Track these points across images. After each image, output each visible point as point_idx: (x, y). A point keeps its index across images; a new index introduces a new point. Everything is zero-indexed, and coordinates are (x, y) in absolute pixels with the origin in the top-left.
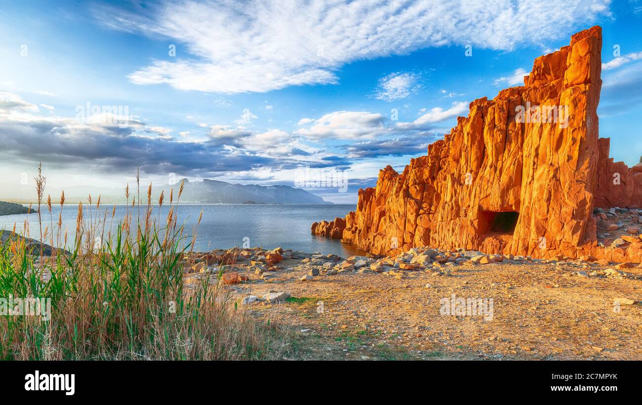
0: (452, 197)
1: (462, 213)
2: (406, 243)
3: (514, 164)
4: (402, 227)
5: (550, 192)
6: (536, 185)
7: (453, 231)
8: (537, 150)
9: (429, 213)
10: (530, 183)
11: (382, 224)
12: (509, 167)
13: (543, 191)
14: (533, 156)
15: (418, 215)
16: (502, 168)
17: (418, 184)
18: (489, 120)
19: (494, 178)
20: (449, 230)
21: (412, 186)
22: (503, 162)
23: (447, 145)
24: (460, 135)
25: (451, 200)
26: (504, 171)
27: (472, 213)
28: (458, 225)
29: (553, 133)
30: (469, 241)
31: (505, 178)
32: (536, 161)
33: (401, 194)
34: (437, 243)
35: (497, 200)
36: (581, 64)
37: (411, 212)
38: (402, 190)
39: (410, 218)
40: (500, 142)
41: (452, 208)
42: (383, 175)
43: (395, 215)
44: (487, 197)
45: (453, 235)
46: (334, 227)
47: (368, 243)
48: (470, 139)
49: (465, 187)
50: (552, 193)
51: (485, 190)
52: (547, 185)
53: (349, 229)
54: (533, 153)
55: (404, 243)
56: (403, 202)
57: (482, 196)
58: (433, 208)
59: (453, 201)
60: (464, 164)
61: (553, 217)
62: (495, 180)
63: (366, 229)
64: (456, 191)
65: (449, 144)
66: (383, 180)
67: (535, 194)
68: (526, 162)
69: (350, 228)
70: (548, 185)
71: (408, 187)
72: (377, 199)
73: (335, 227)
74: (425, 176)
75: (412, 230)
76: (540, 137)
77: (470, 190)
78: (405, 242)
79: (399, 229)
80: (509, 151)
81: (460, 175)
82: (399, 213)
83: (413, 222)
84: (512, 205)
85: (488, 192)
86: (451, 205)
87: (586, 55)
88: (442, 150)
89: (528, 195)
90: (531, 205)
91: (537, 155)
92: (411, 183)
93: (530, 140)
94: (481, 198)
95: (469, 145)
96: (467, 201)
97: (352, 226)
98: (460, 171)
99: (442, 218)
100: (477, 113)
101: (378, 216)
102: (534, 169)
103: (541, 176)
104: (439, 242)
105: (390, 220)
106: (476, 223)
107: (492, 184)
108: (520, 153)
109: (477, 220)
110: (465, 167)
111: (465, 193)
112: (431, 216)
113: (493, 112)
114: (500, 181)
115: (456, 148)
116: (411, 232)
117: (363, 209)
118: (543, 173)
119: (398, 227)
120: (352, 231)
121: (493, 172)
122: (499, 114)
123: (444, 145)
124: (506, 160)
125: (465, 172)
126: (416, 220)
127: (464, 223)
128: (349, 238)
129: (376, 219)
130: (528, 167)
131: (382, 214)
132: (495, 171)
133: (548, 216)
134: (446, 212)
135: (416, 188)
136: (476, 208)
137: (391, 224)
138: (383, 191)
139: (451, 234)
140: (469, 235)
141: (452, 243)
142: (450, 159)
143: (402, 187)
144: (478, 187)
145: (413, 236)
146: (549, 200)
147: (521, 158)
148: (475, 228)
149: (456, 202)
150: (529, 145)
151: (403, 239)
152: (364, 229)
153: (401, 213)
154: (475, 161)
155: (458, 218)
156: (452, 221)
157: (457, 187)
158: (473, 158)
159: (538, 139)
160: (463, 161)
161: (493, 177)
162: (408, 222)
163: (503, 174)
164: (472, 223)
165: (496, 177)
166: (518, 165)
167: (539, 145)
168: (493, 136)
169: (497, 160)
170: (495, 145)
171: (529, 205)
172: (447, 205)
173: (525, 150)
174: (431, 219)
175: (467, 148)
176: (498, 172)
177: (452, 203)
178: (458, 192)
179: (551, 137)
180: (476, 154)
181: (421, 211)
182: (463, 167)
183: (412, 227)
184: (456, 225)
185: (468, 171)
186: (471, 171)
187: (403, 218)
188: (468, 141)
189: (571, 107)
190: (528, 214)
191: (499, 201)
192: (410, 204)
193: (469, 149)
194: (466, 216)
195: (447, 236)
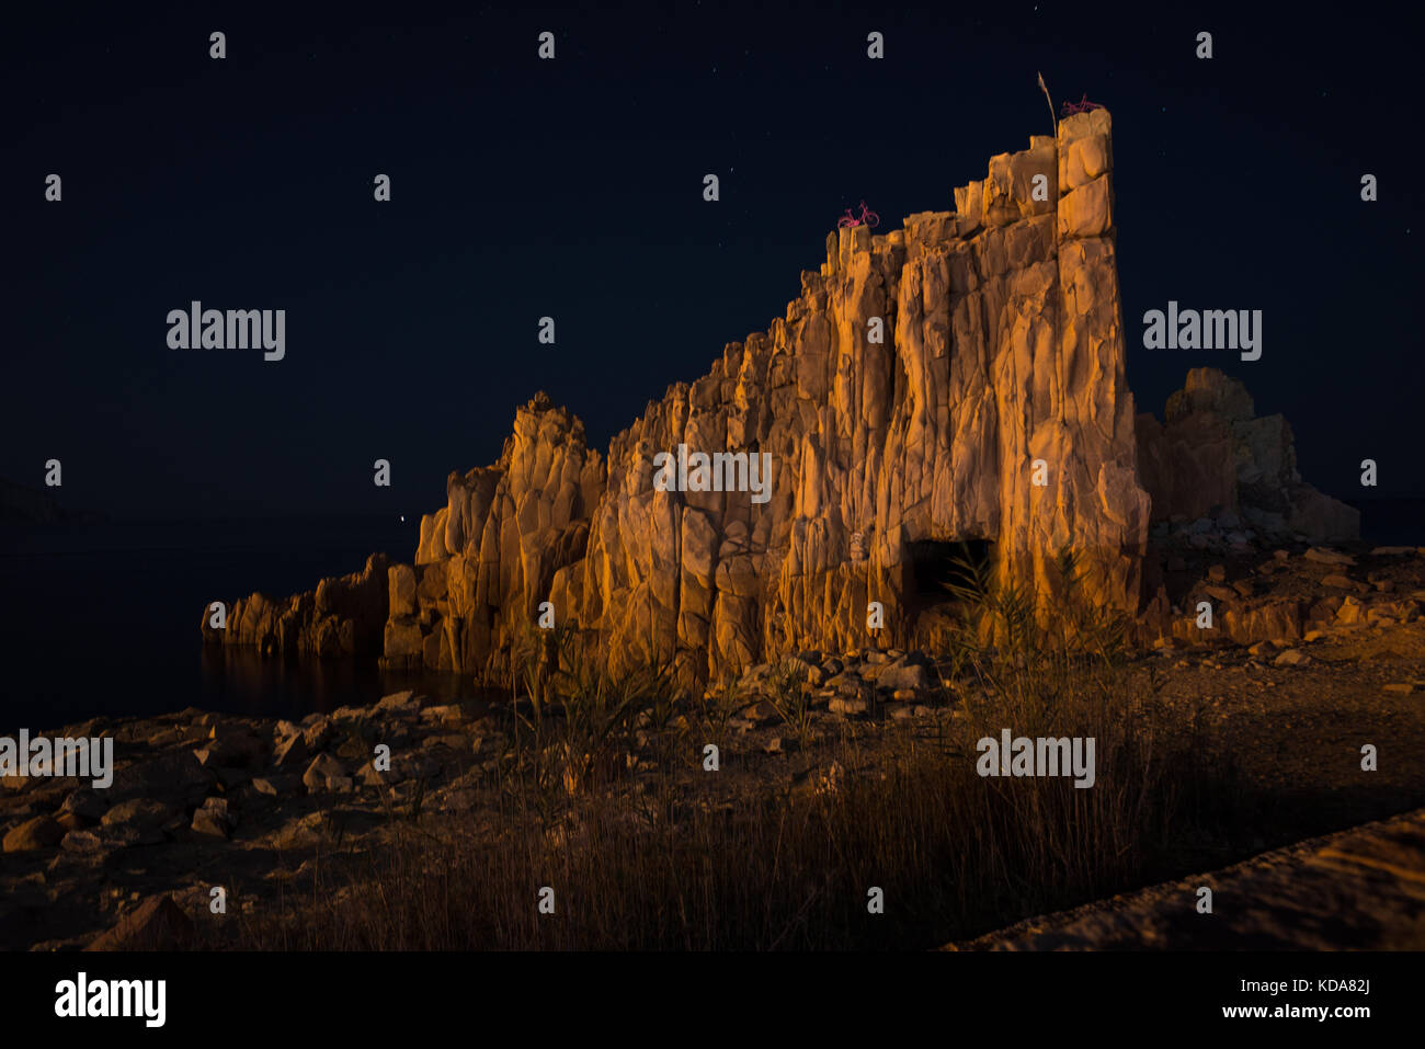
0: (821, 502)
1: (855, 549)
2: (682, 649)
3: (980, 417)
4: (665, 599)
5: (1070, 491)
7: (834, 602)
8: (1029, 383)
9: (750, 554)
10: (1023, 468)
11: (560, 594)
12: (969, 425)
13: (1056, 488)
14: (1023, 400)
15: (715, 562)
16: (949, 424)
18: (909, 297)
19: (935, 452)
20: (822, 600)
22: (950, 412)
24: (822, 325)
25: (819, 512)
26: (957, 431)
27: (884, 548)
28: (846, 583)
29: (1058, 348)
31: (960, 451)
32: (1029, 411)
34: (790, 639)
35: (949, 509)
36: (1094, 194)
37: (697, 550)
39: (693, 571)
40: (940, 357)
41: (826, 537)
44: (921, 501)
45: (834, 612)
48: (859, 342)
49: (854, 475)
50: (1075, 493)
51: (916, 484)
52: (1061, 473)
53: (407, 620)
54: (1022, 395)
55: (677, 649)
56: (668, 517)
57: (908, 501)
58: (758, 536)
59: (826, 515)
60: (844, 408)
62: (939, 458)
63: (484, 612)
64: (829, 484)
65: (794, 348)
66: (534, 441)
67: (1037, 495)
68: (1007, 414)
69: (407, 616)
70: (1065, 473)
72: (521, 509)
73: (325, 615)
74: (734, 438)
75: (702, 608)
76: (1033, 355)
77: (871, 483)
78: (683, 645)
79: (658, 605)
80: (962, 382)
81: (835, 439)
82: (655, 554)
83: (704, 583)
84: (982, 524)
85: (924, 493)
86: (821, 527)
87: (1099, 175)
88: (775, 365)
89: (1020, 500)
90: (1031, 523)
91: (1030, 400)
93: (1010, 359)
94: (905, 506)
95: (858, 358)
96: (866, 512)
97: (417, 610)
98: (834, 427)
99: (800, 564)
100: (872, 273)
101: (534, 565)
102: (1026, 432)
103: (1044, 450)
104: (796, 637)
106: (897, 578)
107: (932, 467)
108: (988, 390)
109: (900, 568)
110: (847, 417)
111: (857, 493)
112: (755, 560)
113: (918, 277)
114: (951, 460)
115: (813, 363)
116: (699, 612)
118: (1049, 443)
119: (652, 600)
120: (423, 627)
121: (932, 435)
122: (932, 285)
123: (776, 350)
124: (956, 404)
125: (848, 432)
126: (712, 575)
127: (862, 578)
128: (415, 650)
129: (528, 576)
130: (1011, 426)
132: (936, 435)
133: (1072, 551)
134: (810, 548)
136: (894, 536)
139: (828, 612)
141: (835, 636)
142: (800, 392)
144: (895, 477)
145: (706, 623)
146: (1070, 510)
147: (992, 405)
148: (895, 589)
149: (836, 516)
150: (1008, 372)
151: (676, 638)
153: (663, 555)
154: (872, 404)
155: (843, 564)
156: (829, 574)
157: (834, 475)
158: (868, 394)
159: (1029, 358)
160: (837, 400)
161: (932, 450)
162: (687, 583)
163: (955, 443)
164: (886, 573)
165: (939, 449)
166: (989, 419)
167: (1033, 374)
168: (923, 341)
169: (936, 406)
170: (930, 364)
171: (1025, 524)
172: (810, 530)
173: (999, 383)
174: (757, 568)
175: (852, 365)
176: (943, 439)
177: (824, 520)
178: (837, 488)
179: (1058, 354)
180: (876, 383)
181: (727, 547)
182: (842, 419)
183: (702, 597)
184: (841, 581)
185: (859, 429)
186: (867, 430)
187: (672, 571)
188: (854, 347)
189: (1088, 292)
190: (1026, 548)
191: (955, 513)
192: (691, 524)
193: (857, 370)
194: (866, 556)
195: (819, 617)
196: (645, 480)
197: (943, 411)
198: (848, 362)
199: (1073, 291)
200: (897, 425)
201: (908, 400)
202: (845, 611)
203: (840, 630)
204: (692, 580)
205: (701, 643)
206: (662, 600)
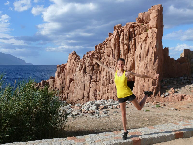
0: (107, 74)
1: (111, 82)
3: (132, 60)
7: (107, 91)
9: (96, 82)
10: (138, 69)
11: (71, 86)
12: (130, 61)
14: (139, 57)
15: (90, 83)
16: (127, 61)
17: (90, 66)
18: (122, 39)
21: (87, 67)
22: (128, 59)
24: (110, 43)
26: (128, 63)
28: (110, 88)
30: (115, 95)
32: (140, 59)
33: (82, 71)
36: (154, 21)
37: (87, 80)
38: (83, 69)
39: (87, 84)
40: (126, 50)
41: (107, 80)
42: (71, 57)
43: (79, 82)
46: (41, 86)
48: (114, 46)
54: (139, 56)
55: (84, 97)
56: (83, 75)
58: (98, 79)
59: (107, 76)
60: (112, 57)
63: (62, 88)
65: (105, 46)
66: (71, 60)
68: (136, 60)
70: (144, 71)
71: (85, 68)
72: (68, 71)
73: (42, 86)
80: (130, 54)
81: (110, 63)
82: (81, 81)
83: (88, 86)
84: (131, 79)
86: (106, 78)
87: (156, 17)
88: (102, 49)
91: (140, 57)
92: (87, 65)
93: (138, 50)
95: (114, 49)
97: (53, 87)
98: (110, 60)
99: (102, 84)
100: (117, 34)
101: (69, 81)
102: (139, 63)
103: (142, 67)
104: (101, 96)
105: (76, 84)
108: (134, 55)
110: (112, 59)
112: (97, 83)
113: (123, 35)
114: (127, 67)
115: (108, 49)
116: (88, 91)
117: (60, 77)
118: (142, 65)
119: (80, 88)
122: (125, 37)
123: (102, 47)
124: (129, 57)
125: (112, 61)
126: (90, 85)
127: (112, 87)
129: (68, 82)
130: (137, 62)
131: (71, 80)
133: (144, 84)
134: (104, 81)
135: (89, 68)
137: (77, 87)
138: (71, 67)
141: (107, 97)
142: (105, 54)
143: (82, 67)
145: (88, 93)
147: (134, 58)
149: (109, 76)
150: (137, 52)
151: (84, 95)
154: (116, 56)
155: (109, 84)
156: (107, 86)
158: (116, 55)
159: (141, 50)
160: (111, 56)
162: (86, 86)
163: (128, 65)
166: (134, 60)
167: (141, 53)
168: (124, 46)
170: (124, 50)
172: (104, 78)
175: (113, 50)
179: (145, 49)
180: (117, 53)
181: (92, 80)
183: (88, 88)
185: (114, 61)
187: (83, 84)
189: (151, 38)
192: (87, 76)
193: (114, 51)
194: (113, 83)
195: (105, 93)
196: (80, 68)
199: (149, 38)
202: (109, 92)
203: (108, 96)
205: (87, 96)
206: (82, 89)
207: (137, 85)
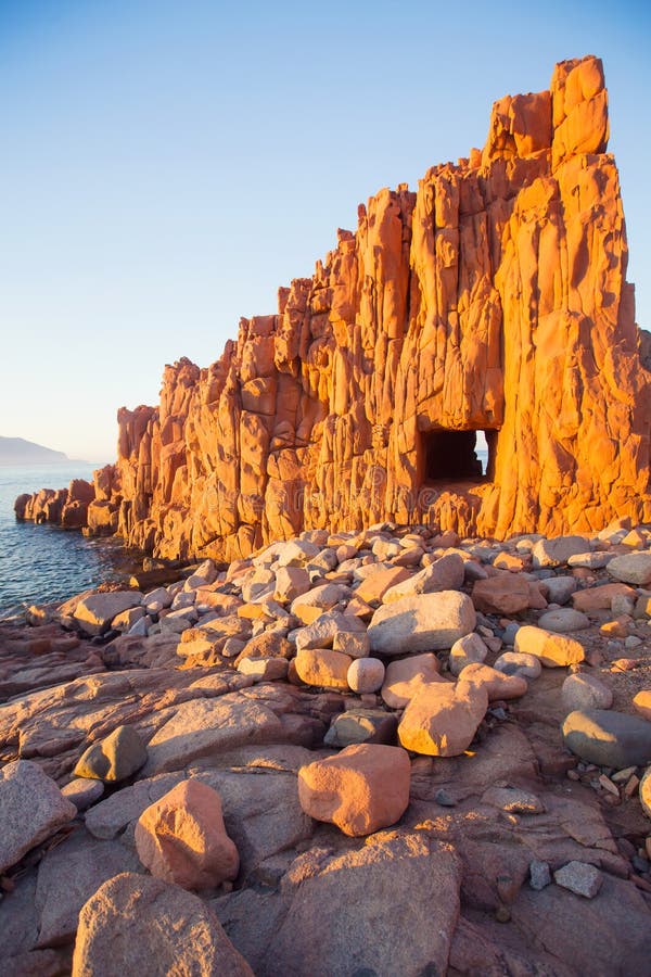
0: (349, 401)
1: (377, 438)
2: (243, 524)
3: (487, 317)
4: (230, 485)
5: (577, 374)
6: (543, 360)
7: (360, 480)
8: (534, 280)
9: (295, 447)
10: (529, 357)
11: (179, 484)
12: (477, 325)
13: (562, 372)
14: (528, 296)
15: (267, 452)
16: (458, 327)
17: (263, 376)
18: (423, 216)
19: (446, 351)
20: (349, 482)
21: (249, 380)
22: (459, 316)
23: (324, 284)
24: (351, 262)
25: (347, 409)
26: (466, 331)
27: (402, 435)
28: (369, 467)
29: (562, 243)
30: (401, 503)
31: (469, 349)
32: (534, 305)
33: (223, 400)
34: (323, 516)
35: (460, 399)
37: (252, 444)
38: (225, 392)
39: (249, 461)
40: (451, 268)
41: (353, 429)
42: (174, 376)
43: (212, 457)
44: (434, 394)
45: (359, 492)
46: (68, 500)
47: (147, 532)
48: (380, 265)
49: (376, 376)
50: (583, 376)
51: (429, 379)
52: (569, 358)
53: (102, 503)
54: (527, 291)
55: (239, 523)
56: (229, 420)
57: (422, 394)
58: (302, 434)
59: (352, 411)
60: (368, 324)
61: (592, 429)
62: (449, 354)
63: (141, 498)
64: (356, 386)
65: (328, 280)
66: (174, 386)
67: (543, 381)
68: (512, 312)
69: (103, 500)
70: (573, 358)
71: (239, 384)
72: (162, 428)
73: (72, 500)
74: (280, 354)
75: (256, 490)
76: (537, 255)
77: (390, 382)
78: (243, 520)
79: (224, 489)
80: (470, 289)
81: (361, 350)
82: (221, 449)
83: (257, 470)
84: (490, 411)
85: (437, 385)
86: (348, 421)
88: (313, 296)
89: (524, 386)
90: (537, 407)
91: (536, 295)
92: (245, 374)
93: (515, 263)
94: (420, 399)
95: (379, 279)
96: (386, 407)
97: (109, 494)
98: (360, 340)
99: (331, 453)
100: (391, 204)
101: (167, 465)
102: (531, 325)
103: (550, 340)
104: (328, 513)
105: (199, 471)
106: (412, 459)
107: (443, 362)
108: (493, 293)
109: (415, 452)
110: (371, 330)
111: (378, 391)
112: (299, 451)
113: (431, 194)
114: (460, 355)
115: (345, 290)
116: (255, 493)
117: (133, 454)
118: (555, 332)
119: (220, 486)
120: (111, 506)
121: (443, 335)
122: (445, 201)
123: (316, 286)
124: (464, 309)
125: (371, 343)
126: (264, 465)
127: (383, 463)
128: (105, 522)
129: (163, 473)
130: (517, 323)
131: (178, 460)
132: (447, 335)
133: (581, 431)
134: (339, 439)
135: (258, 384)
136: (410, 425)
137: (202, 478)
138: (176, 411)
139: (354, 492)
140: (399, 489)
141: (360, 513)
142: (334, 316)
143: (222, 385)
144: (411, 373)
145: (259, 502)
146: (579, 392)
147: (497, 304)
148: (410, 470)
149: (361, 411)
150: (513, 274)
151: (237, 515)
152: (137, 498)
153: (227, 450)
154: (392, 316)
155: (367, 452)
156: (355, 460)
157: (360, 378)
158: (387, 312)
159: (534, 257)
160: (364, 318)
161: (443, 348)
162: (245, 471)
163: (464, 341)
164: (403, 457)
165: (449, 347)
166: (495, 318)
167: (537, 272)
168: (435, 253)
169: (447, 311)
170: (441, 272)
171: (530, 408)
172: (338, 423)
173: (503, 285)
174: (300, 458)
175: (374, 283)
176: (453, 337)
177: (351, 416)
178: (362, 388)
179: (562, 250)
180: (395, 298)
181: (277, 442)
182: (366, 333)
183: (257, 482)
184: (365, 467)
185: (380, 340)
186: (387, 340)
187: (233, 462)
188: (376, 267)
190: (531, 430)
191: (465, 402)
192: (247, 424)
193: (378, 288)
194: (386, 444)
195: (347, 496)
196: (215, 392)
197: (452, 317)
198: (371, 282)
199: (577, 193)
200: (412, 334)
201: (421, 313)
202: (368, 491)
203: (364, 508)
204: (249, 468)
205: (256, 518)
206: (227, 485)
207: (529, 436)
